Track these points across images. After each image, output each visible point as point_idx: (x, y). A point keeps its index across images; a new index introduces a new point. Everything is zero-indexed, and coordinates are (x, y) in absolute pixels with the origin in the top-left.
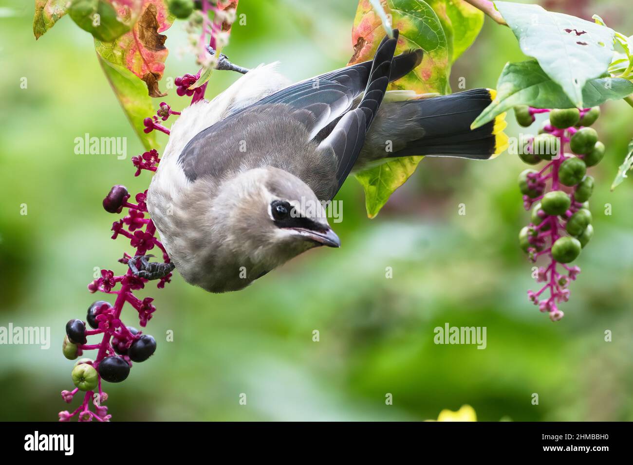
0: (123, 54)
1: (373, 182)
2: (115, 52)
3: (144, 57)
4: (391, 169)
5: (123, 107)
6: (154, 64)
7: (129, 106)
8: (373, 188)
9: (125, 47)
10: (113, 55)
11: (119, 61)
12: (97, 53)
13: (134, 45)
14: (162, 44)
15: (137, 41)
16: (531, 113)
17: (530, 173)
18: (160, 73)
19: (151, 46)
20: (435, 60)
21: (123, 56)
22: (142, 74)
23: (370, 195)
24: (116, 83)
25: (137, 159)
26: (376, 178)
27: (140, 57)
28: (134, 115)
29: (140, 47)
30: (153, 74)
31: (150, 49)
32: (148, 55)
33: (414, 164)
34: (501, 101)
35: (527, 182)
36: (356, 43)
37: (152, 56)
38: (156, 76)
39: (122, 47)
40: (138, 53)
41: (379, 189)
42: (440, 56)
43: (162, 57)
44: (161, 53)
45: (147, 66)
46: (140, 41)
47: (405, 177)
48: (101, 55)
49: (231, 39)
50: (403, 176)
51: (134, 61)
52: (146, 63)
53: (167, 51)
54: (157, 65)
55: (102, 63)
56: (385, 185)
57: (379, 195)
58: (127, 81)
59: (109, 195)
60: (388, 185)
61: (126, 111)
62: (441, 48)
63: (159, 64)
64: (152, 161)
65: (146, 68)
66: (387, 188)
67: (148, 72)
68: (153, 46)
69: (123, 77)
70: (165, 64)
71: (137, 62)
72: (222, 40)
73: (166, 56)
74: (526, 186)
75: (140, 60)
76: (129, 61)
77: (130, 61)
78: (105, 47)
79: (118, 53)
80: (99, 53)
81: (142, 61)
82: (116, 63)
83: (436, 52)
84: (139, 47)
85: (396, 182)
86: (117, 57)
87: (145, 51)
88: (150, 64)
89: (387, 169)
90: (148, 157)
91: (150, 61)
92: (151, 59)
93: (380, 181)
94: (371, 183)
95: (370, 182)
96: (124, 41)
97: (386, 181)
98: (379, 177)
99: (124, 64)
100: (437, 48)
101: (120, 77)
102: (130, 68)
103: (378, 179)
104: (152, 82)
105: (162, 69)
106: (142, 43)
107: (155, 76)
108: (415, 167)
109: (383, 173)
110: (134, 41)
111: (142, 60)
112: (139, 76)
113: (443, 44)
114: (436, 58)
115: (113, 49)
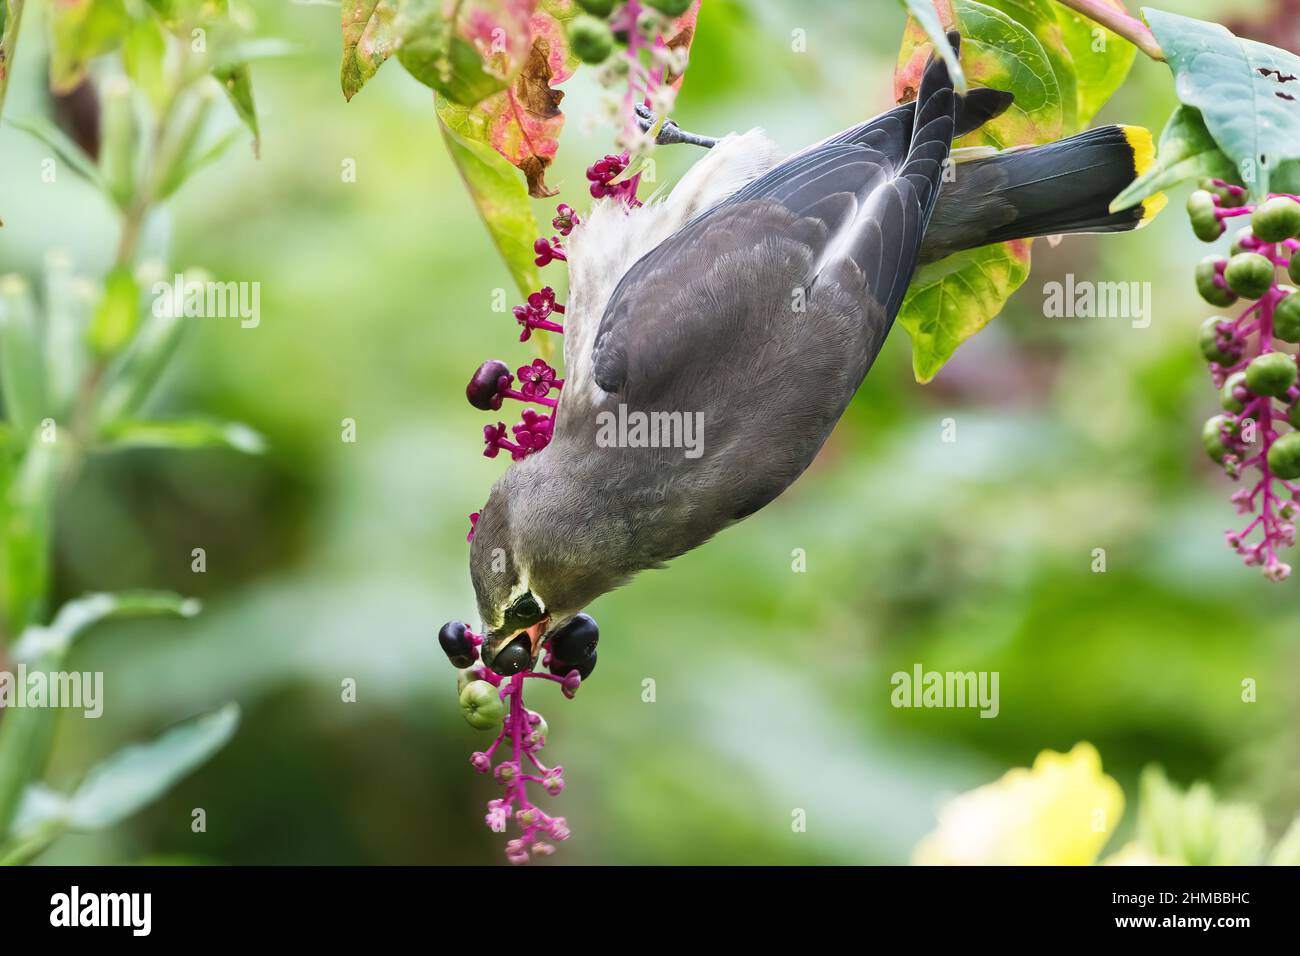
0: (486, 123)
1: (926, 329)
2: (471, 118)
3: (526, 131)
4: (958, 307)
5: (483, 217)
6: (541, 142)
7: (492, 215)
8: (927, 338)
9: (491, 111)
10: (467, 123)
11: (478, 134)
12: (440, 119)
13: (508, 107)
14: (555, 106)
15: (513, 102)
16: (1219, 218)
17: (1219, 322)
18: (550, 157)
19: (537, 110)
20: (1040, 126)
21: (486, 126)
22: (519, 157)
23: (920, 348)
24: (470, 174)
25: (522, 309)
26: (932, 321)
27: (517, 128)
28: (501, 231)
29: (519, 112)
30: (538, 158)
31: (535, 115)
32: (531, 125)
33: (999, 300)
34: (1167, 168)
35: (1216, 339)
36: (901, 96)
37: (539, 128)
38: (544, 162)
39: (485, 111)
40: (514, 122)
41: (937, 339)
42: (1049, 120)
43: (555, 128)
44: (554, 121)
45: (530, 144)
46: (519, 102)
47: (983, 321)
48: (446, 123)
49: (678, 102)
50: (980, 320)
51: (505, 135)
52: (528, 139)
53: (563, 118)
54: (546, 143)
55: (448, 139)
56: (947, 333)
57: (936, 348)
58: (490, 171)
59: (475, 376)
60: (951, 333)
61: (489, 225)
62: (1050, 106)
63: (549, 141)
64: (544, 309)
65: (527, 148)
66: (952, 338)
67: (531, 155)
68: (540, 110)
69: (482, 164)
70: (558, 140)
71: (511, 137)
72: (662, 105)
73: (561, 125)
74: (1213, 347)
75: (516, 134)
76: (496, 134)
77: (499, 136)
78: (452, 109)
79: (477, 120)
80: (443, 119)
81: (522, 137)
82: (472, 137)
83: (1040, 112)
84: (516, 112)
85: (967, 328)
86: (476, 126)
87: (527, 119)
88: (536, 142)
89: (952, 308)
90: (538, 301)
91: (535, 137)
92: (538, 132)
93: (939, 326)
94: (924, 328)
95: (921, 327)
96: (492, 103)
97: (948, 325)
98: (937, 319)
99: (487, 138)
100: (1044, 106)
101: (476, 164)
102: (497, 148)
103: (935, 323)
104: (534, 172)
105: (552, 150)
106: (522, 105)
107: (542, 163)
108: (1001, 305)
109: (944, 314)
110: (508, 100)
111: (521, 134)
112: (513, 161)
113: (1053, 99)
114: (1042, 123)
115: (469, 113)
